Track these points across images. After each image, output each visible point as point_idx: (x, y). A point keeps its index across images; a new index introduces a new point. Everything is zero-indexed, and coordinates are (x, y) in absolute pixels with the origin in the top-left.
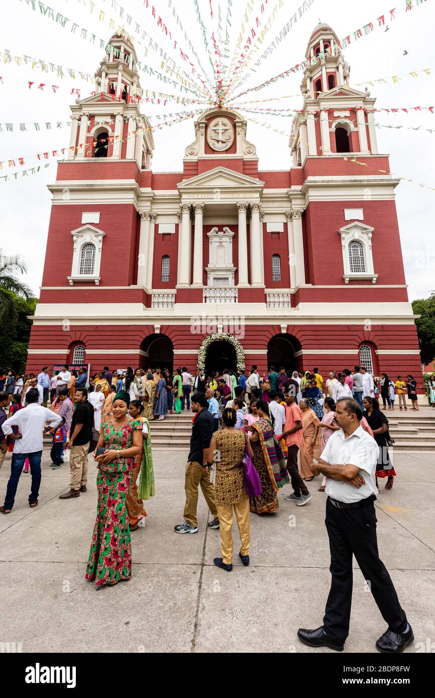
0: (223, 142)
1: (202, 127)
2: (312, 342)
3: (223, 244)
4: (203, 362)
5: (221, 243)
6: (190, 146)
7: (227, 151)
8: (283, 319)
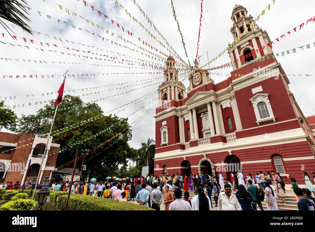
0: (198, 82)
1: (191, 79)
2: (245, 157)
3: (207, 118)
4: (200, 170)
5: (206, 118)
6: (189, 87)
7: (200, 84)
8: (230, 148)
